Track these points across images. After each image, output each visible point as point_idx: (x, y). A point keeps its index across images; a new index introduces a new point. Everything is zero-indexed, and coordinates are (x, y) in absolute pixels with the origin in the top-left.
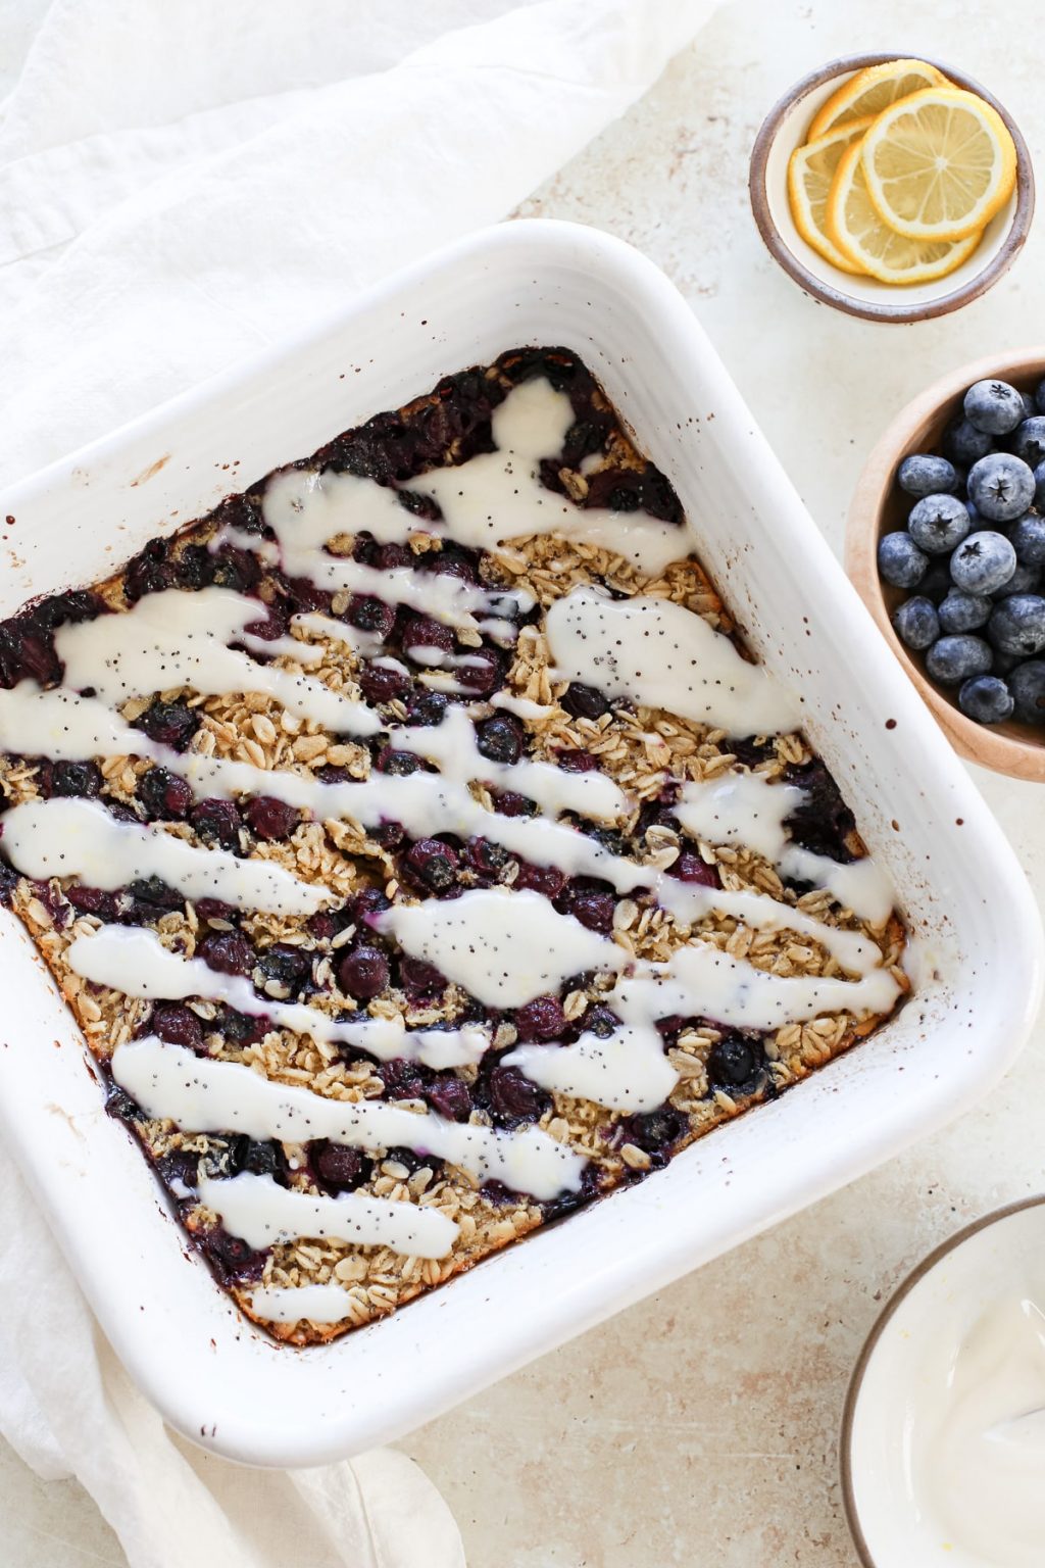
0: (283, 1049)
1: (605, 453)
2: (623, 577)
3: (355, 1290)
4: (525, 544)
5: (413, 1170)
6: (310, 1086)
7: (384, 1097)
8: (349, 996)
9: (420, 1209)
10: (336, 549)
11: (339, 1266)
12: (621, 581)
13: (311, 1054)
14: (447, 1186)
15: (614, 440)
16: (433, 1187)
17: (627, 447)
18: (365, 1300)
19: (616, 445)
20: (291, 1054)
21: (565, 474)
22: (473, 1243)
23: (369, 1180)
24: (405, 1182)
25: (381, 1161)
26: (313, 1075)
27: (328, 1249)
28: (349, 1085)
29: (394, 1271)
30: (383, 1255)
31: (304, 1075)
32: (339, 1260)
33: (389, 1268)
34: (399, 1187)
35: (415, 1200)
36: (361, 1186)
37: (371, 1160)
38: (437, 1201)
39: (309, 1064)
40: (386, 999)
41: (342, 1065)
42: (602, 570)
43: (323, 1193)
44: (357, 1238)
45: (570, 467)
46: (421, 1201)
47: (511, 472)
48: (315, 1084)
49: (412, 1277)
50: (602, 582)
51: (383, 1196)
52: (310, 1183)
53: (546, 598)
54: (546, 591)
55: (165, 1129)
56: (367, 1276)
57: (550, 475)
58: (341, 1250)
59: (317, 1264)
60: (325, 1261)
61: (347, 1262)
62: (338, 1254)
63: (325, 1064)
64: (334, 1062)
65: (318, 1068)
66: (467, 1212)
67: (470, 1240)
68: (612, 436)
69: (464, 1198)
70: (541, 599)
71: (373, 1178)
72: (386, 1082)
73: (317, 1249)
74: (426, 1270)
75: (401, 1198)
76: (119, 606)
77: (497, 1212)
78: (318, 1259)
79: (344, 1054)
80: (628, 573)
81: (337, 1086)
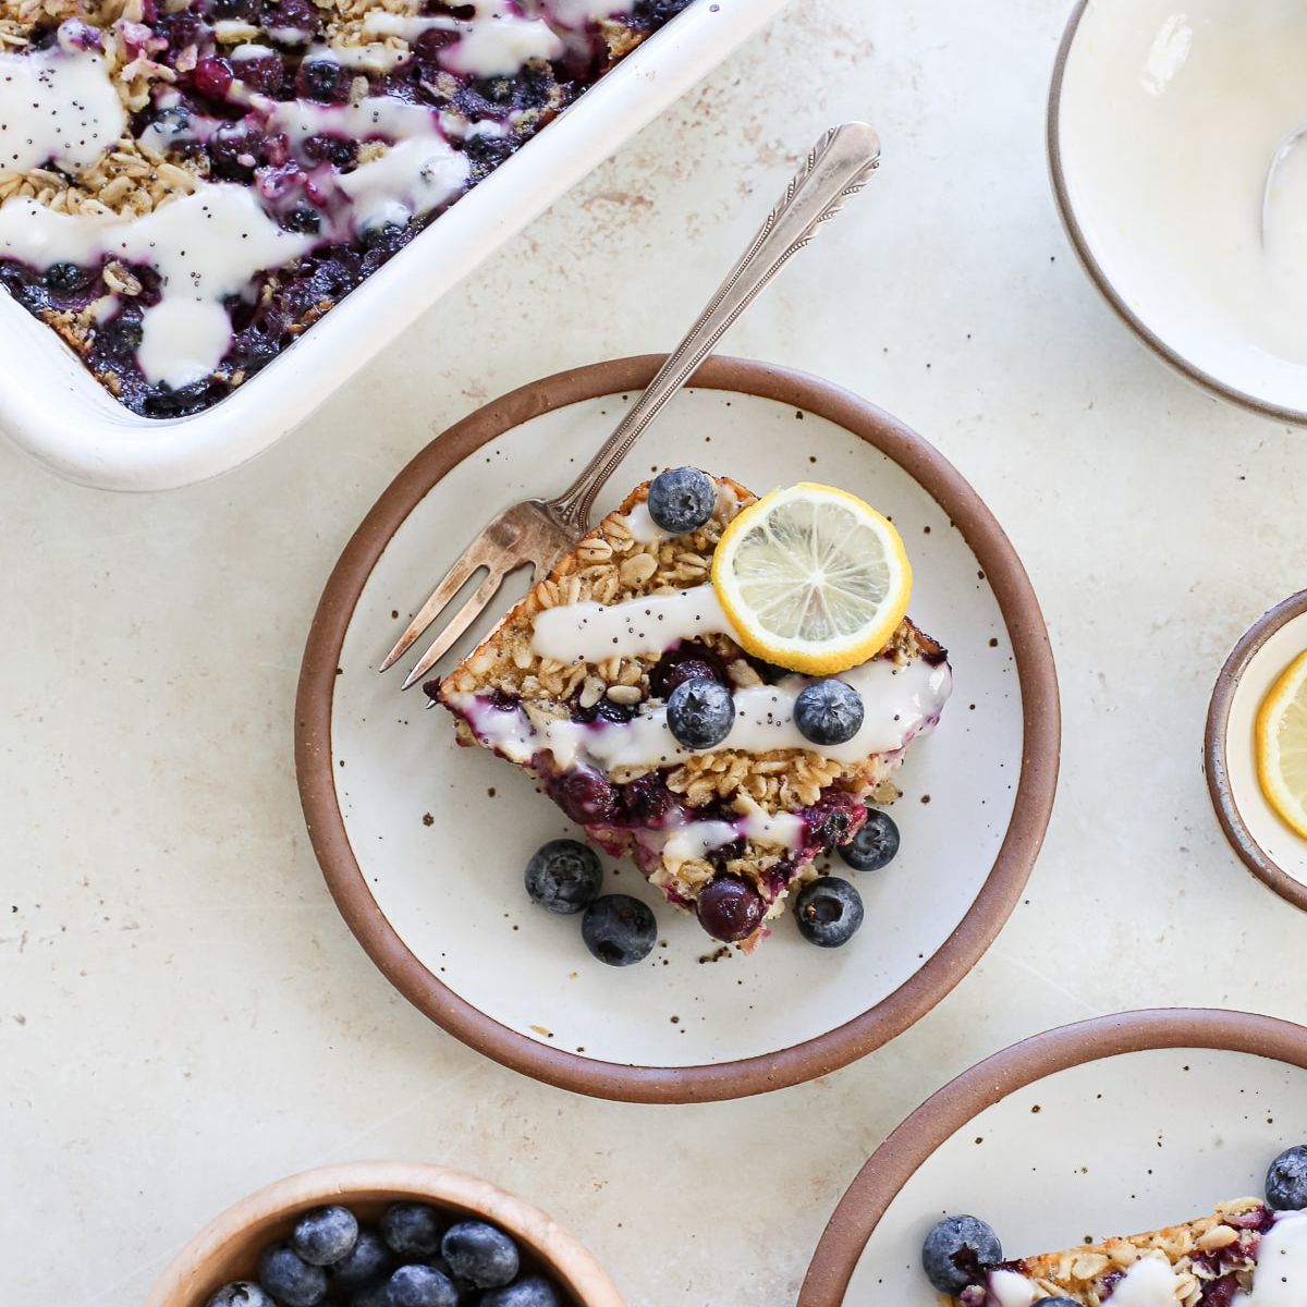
0: (796, 788)
1: (93, 325)
2: (47, 190)
3: (628, 546)
4: (163, 198)
5: (604, 698)
6: (753, 758)
7: (664, 772)
8: (739, 874)
9: (581, 658)
10: (378, 145)
11: (654, 565)
12: (49, 183)
13: (763, 795)
14: (560, 695)
15: (86, 339)
16: (576, 688)
17: (70, 336)
18: (612, 541)
19: (83, 334)
20: (785, 785)
21: (133, 287)
22: (513, 641)
23: (651, 673)
24: (609, 683)
25: (644, 699)
26: (754, 771)
27: (672, 582)
28: (708, 774)
29: (589, 583)
30: (608, 595)
31: (764, 767)
32: (655, 575)
33: (597, 583)
34: (614, 674)
35: (592, 669)
36: (657, 664)
37: (655, 696)
38: (566, 674)
39: (762, 782)
40: (696, 883)
41: (723, 792)
42: (73, 192)
43: (698, 642)
44: (644, 602)
45: (130, 297)
46: (584, 668)
47: (193, 275)
48: (746, 762)
49: (569, 581)
50: (68, 178)
51: (628, 662)
52: (716, 648)
53: (128, 143)
54: (129, 153)
55: (901, 653)
56: (619, 567)
57: (150, 283)
58: (658, 585)
59: (678, 561)
60: (672, 568)
61: (646, 574)
62: (659, 580)
63: (741, 788)
64: (734, 793)
65: (750, 781)
66: (529, 672)
67: (516, 643)
68: (89, 343)
69: (536, 687)
70: (135, 144)
71: (646, 678)
72: (666, 788)
73: (683, 578)
74: (556, 594)
75: (608, 663)
76: (609, 23)
77: (494, 681)
78: (680, 566)
79: (725, 807)
80: (43, 195)
81: (722, 768)
